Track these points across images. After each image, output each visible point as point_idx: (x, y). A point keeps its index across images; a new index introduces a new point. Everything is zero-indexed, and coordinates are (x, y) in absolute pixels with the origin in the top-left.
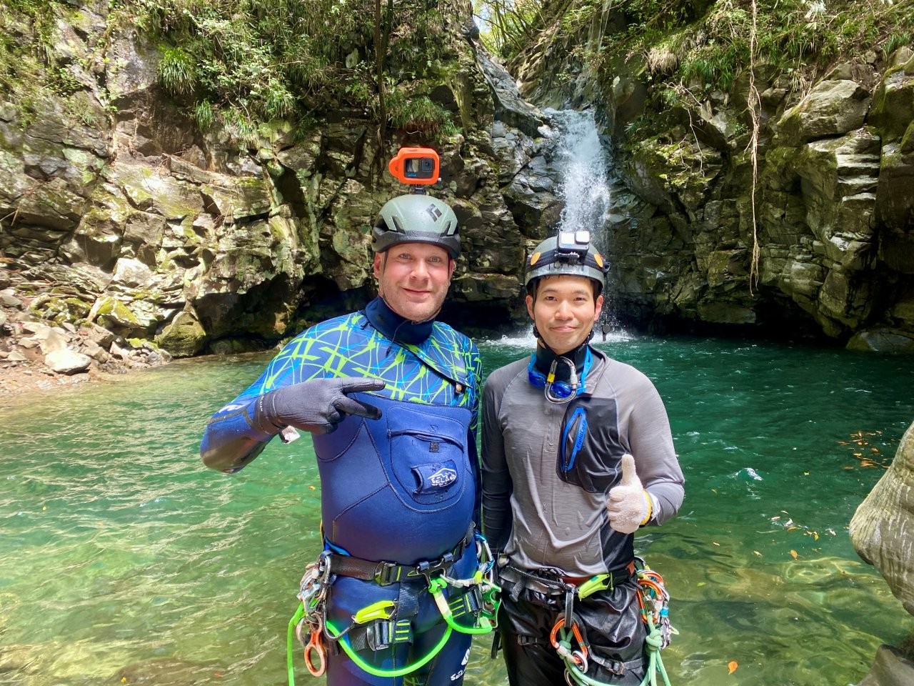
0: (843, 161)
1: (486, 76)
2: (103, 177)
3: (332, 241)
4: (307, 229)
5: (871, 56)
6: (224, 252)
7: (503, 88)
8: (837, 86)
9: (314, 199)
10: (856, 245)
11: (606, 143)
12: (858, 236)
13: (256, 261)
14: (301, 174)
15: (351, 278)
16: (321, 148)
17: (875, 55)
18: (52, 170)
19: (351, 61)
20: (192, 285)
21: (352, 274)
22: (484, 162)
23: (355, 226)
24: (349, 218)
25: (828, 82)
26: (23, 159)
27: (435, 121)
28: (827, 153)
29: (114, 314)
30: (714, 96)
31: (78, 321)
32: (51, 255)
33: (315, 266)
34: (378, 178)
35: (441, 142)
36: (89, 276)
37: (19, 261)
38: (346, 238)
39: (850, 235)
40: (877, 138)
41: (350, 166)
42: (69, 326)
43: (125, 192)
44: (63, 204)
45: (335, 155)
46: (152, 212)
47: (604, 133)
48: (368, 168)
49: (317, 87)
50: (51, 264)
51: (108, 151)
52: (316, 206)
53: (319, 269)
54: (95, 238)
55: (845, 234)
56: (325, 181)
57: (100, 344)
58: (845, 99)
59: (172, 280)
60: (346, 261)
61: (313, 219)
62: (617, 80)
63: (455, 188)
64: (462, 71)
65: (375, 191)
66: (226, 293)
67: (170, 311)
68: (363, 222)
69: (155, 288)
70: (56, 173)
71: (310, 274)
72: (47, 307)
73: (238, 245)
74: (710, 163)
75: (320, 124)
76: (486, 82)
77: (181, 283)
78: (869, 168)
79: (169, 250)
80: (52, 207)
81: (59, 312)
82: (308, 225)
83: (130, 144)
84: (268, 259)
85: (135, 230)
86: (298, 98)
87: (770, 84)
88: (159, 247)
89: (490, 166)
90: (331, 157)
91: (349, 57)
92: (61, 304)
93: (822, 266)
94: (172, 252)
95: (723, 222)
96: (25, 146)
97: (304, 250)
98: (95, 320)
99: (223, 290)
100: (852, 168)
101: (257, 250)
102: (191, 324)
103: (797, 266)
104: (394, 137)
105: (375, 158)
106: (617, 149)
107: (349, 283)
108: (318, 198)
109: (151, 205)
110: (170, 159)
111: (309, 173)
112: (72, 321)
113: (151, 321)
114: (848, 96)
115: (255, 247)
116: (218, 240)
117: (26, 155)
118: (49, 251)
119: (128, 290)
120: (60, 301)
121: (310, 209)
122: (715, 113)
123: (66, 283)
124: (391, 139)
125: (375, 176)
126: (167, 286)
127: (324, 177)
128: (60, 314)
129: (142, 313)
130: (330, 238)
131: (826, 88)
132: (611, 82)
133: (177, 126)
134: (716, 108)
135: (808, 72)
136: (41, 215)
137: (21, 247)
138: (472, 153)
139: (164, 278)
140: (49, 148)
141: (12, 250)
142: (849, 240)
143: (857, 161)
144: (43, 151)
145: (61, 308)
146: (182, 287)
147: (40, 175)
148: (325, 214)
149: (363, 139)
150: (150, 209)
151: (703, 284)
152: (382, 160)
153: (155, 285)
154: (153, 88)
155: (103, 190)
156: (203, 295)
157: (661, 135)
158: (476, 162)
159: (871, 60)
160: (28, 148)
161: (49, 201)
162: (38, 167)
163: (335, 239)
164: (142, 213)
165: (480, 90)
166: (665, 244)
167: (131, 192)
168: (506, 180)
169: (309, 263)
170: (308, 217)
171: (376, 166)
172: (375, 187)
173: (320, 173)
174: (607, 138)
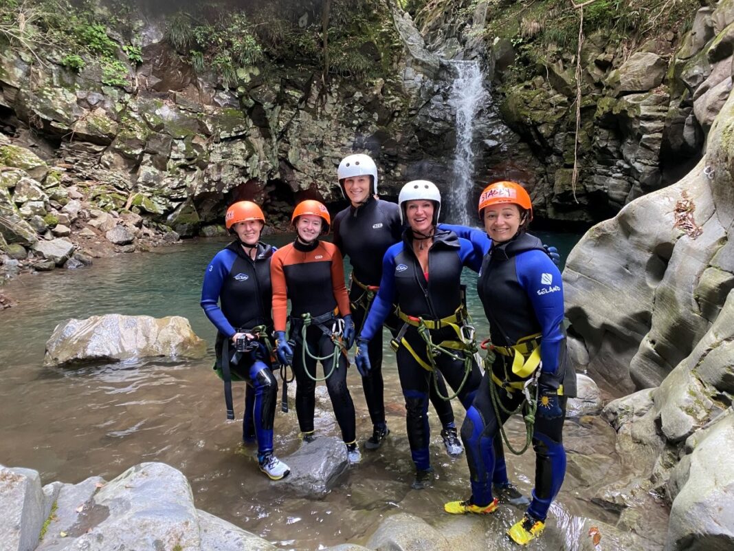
0: (644, 111)
1: (400, 32)
2: (129, 107)
3: (287, 156)
4: (269, 146)
5: (670, 35)
6: (213, 163)
7: (412, 41)
8: (646, 56)
9: (275, 125)
10: (650, 168)
11: (487, 86)
12: (650, 162)
13: (235, 169)
14: (267, 105)
15: (301, 183)
16: (280, 87)
17: (673, 35)
18: (95, 102)
19: (302, 22)
20: (191, 185)
21: (301, 180)
22: (397, 99)
23: (304, 144)
24: (300, 139)
25: (640, 53)
26: (76, 94)
27: (363, 69)
28: (634, 104)
29: (143, 205)
30: (565, 56)
31: (120, 210)
32: (96, 163)
33: (276, 173)
34: (322, 110)
35: (367, 84)
36: (121, 178)
37: (74, 167)
38: (298, 153)
39: (646, 161)
40: (668, 96)
41: (301, 100)
42: (116, 213)
43: (144, 118)
44: (104, 126)
45: (291, 92)
46: (163, 133)
47: (487, 79)
48: (314, 102)
49: (278, 42)
50: (96, 169)
51: (132, 88)
52: (277, 130)
53: (278, 176)
54: (126, 151)
55: (643, 161)
56: (283, 111)
57: (136, 226)
58: (649, 66)
59: (178, 182)
60: (297, 170)
61: (275, 140)
62: (497, 39)
63: (377, 118)
64: (383, 30)
65: (319, 119)
66: (215, 192)
67: (177, 204)
68: (310, 142)
69: (167, 188)
70: (97, 105)
71: (271, 179)
72: (100, 200)
73: (223, 158)
74: (559, 105)
75: (280, 69)
76: (400, 38)
77: (184, 184)
78: (661, 116)
79: (175, 160)
80: (97, 129)
81: (107, 203)
82: (270, 143)
83: (147, 83)
84: (245, 168)
85: (152, 146)
86: (265, 50)
87: (603, 50)
88: (169, 158)
89: (402, 101)
90: (288, 93)
91: (301, 19)
92: (108, 198)
93: (629, 182)
94: (178, 162)
95: (567, 148)
96: (76, 84)
97: (268, 162)
98: (130, 209)
99: (212, 190)
100: (650, 116)
101: (237, 161)
102: (191, 213)
103: (613, 181)
104: (334, 80)
105: (319, 95)
106: (495, 91)
107: (299, 186)
108: (278, 124)
109: (163, 128)
110: (175, 95)
111: (272, 106)
112: (116, 209)
113: (164, 210)
114: (652, 64)
115: (235, 159)
116: (209, 153)
117: (77, 91)
118: (96, 161)
119: (148, 189)
120: (107, 195)
121: (272, 132)
122: (565, 68)
123: (107, 183)
124: (332, 81)
125: (319, 108)
126: (175, 186)
127: (282, 108)
128: (109, 204)
129: (159, 205)
130: (286, 152)
131: (638, 58)
132: (493, 40)
133: (179, 70)
134: (566, 66)
135: (629, 43)
136: (90, 134)
137: (76, 156)
138: (390, 92)
139: (172, 180)
140: (93, 86)
141: (69, 159)
142: (646, 164)
143: (654, 111)
144: (88, 89)
145: (108, 200)
146: (185, 186)
147: (87, 106)
148: (282, 135)
149: (311, 81)
150: (162, 130)
151: (551, 192)
152: (324, 96)
153: (167, 185)
154: (162, 42)
155: (130, 117)
156: (198, 193)
157: (527, 83)
158: (392, 99)
159: (670, 38)
160: (79, 86)
161: (94, 124)
162: (85, 100)
163: (290, 154)
164: (158, 134)
165: (396, 44)
166: (526, 162)
167: (150, 119)
168: (413, 112)
169: (271, 171)
170: (271, 138)
171: (320, 101)
172: (318, 116)
173: (279, 105)
174: (489, 82)
